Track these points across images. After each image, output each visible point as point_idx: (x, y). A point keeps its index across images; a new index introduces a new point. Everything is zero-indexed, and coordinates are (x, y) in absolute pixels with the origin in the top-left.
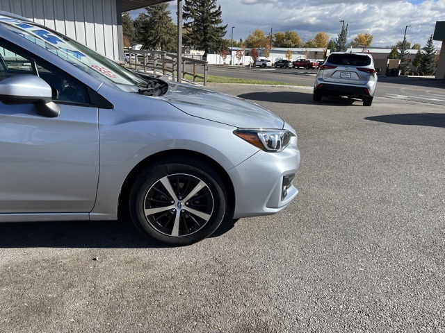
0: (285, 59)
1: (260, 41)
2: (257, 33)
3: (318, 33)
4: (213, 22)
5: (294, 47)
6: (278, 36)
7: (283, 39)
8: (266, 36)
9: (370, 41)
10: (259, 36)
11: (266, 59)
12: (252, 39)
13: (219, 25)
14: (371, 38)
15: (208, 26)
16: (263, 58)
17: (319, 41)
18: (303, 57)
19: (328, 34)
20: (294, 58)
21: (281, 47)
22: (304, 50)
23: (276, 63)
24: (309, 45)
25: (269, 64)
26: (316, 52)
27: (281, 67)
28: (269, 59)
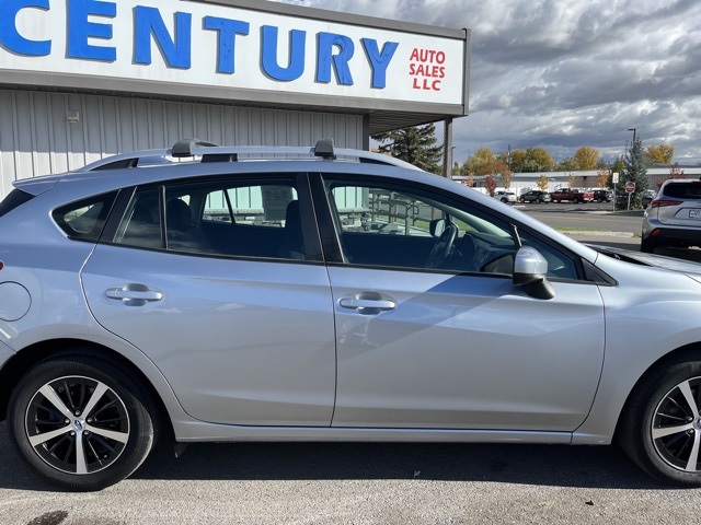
0: (537, 189)
1: (488, 164)
2: (483, 154)
3: (579, 148)
4: (423, 143)
5: (542, 171)
6: (514, 156)
7: (523, 159)
8: (495, 157)
9: (668, 157)
10: (483, 157)
11: (506, 191)
12: (473, 161)
13: (432, 146)
14: (671, 151)
15: (416, 149)
16: (502, 189)
17: (583, 161)
18: (565, 185)
19: (596, 149)
20: (551, 188)
21: (523, 172)
22: (568, 174)
23: (523, 196)
24: (566, 167)
25: (511, 198)
26: (585, 177)
27: (532, 202)
28: (511, 190)
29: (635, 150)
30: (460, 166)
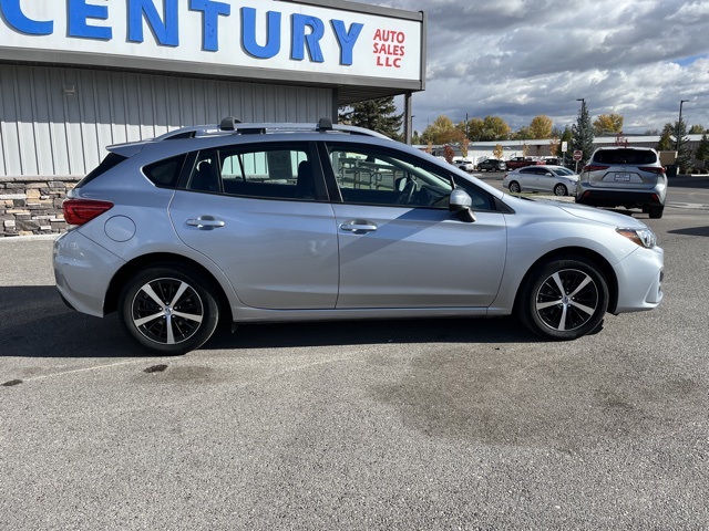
0: (493, 158)
1: (447, 133)
2: (441, 122)
4: (382, 111)
5: (500, 139)
6: (472, 125)
7: (480, 128)
8: (453, 126)
9: (618, 126)
10: (443, 126)
11: (464, 159)
12: (433, 130)
13: (392, 115)
14: (620, 120)
15: (377, 117)
16: (460, 158)
17: (538, 130)
18: (520, 154)
19: (550, 118)
20: (506, 156)
21: (481, 141)
22: (522, 143)
23: (480, 165)
24: (522, 136)
25: (468, 166)
26: (539, 146)
27: (488, 170)
28: (469, 159)
29: (583, 119)
30: (420, 134)
